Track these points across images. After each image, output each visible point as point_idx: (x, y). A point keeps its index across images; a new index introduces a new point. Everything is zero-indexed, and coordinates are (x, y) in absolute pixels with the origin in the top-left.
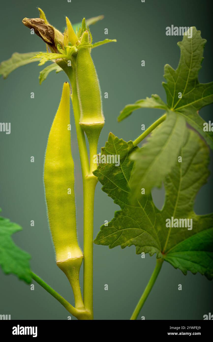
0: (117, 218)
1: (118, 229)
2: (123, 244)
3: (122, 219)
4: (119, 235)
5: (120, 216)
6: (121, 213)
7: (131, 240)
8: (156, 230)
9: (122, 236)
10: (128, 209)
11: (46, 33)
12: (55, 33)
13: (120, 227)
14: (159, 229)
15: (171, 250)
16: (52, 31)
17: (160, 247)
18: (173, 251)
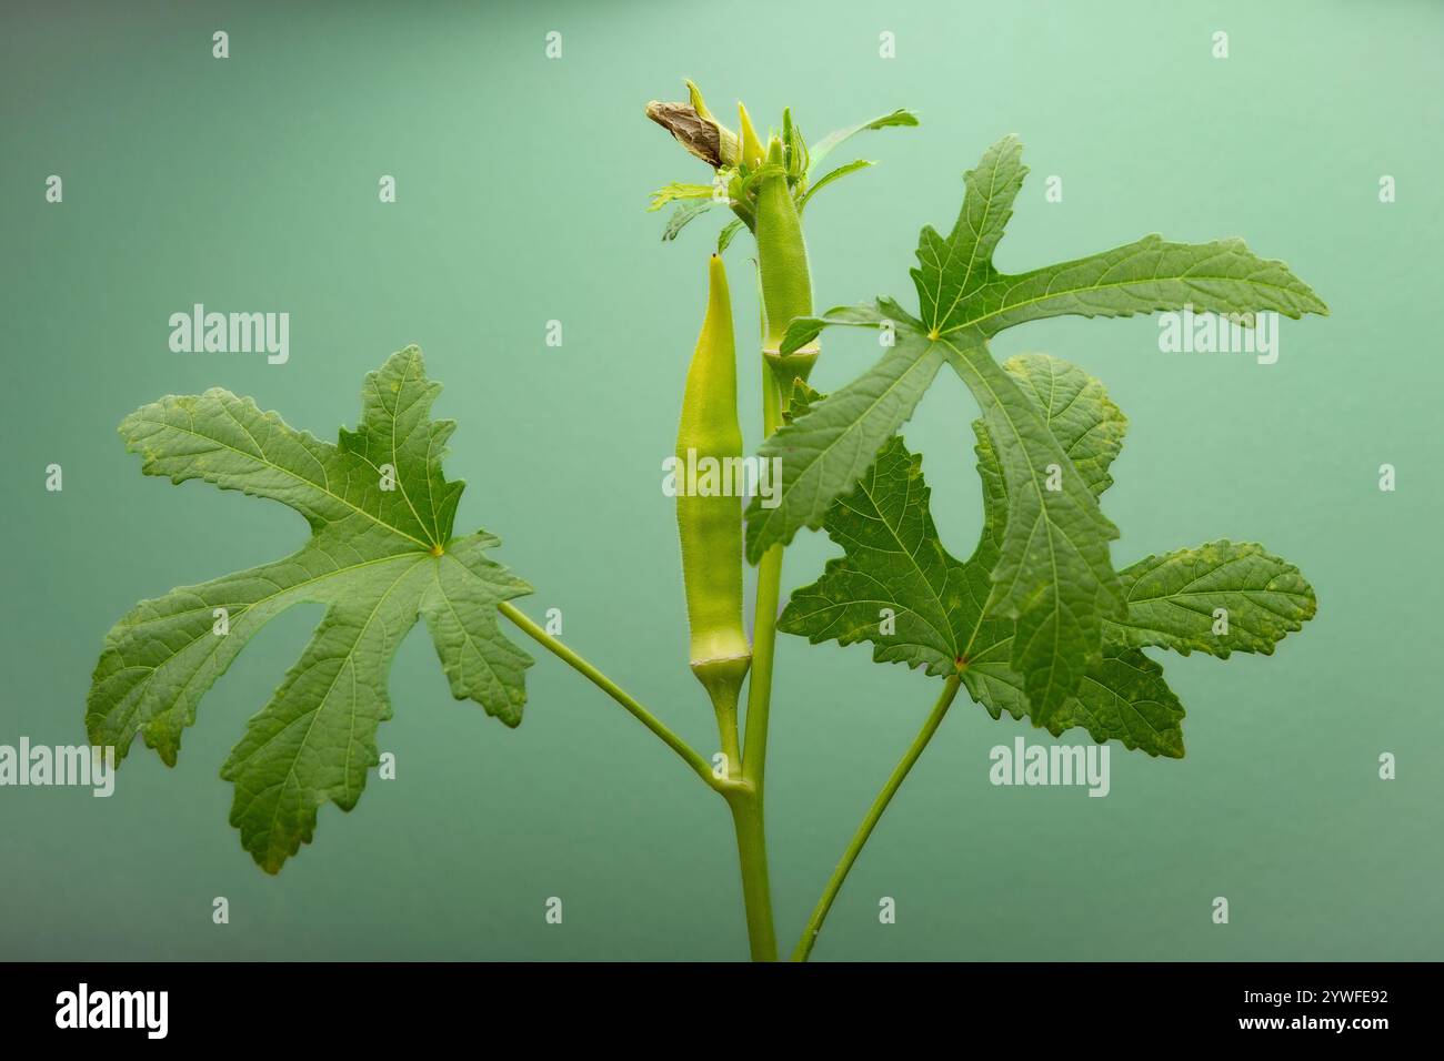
0: (833, 576)
1: (833, 599)
2: (844, 637)
3: (845, 576)
4: (836, 613)
5: (840, 572)
6: (842, 565)
7: (865, 627)
8: (946, 607)
9: (842, 617)
10: (864, 556)
11: (697, 138)
12: (721, 138)
13: (838, 597)
14: (954, 604)
15: (980, 654)
16: (714, 134)
17: (952, 645)
18: (983, 658)
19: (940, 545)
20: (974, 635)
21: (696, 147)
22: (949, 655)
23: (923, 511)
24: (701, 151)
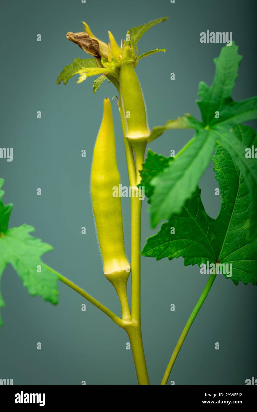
0: (164, 230)
1: (165, 240)
2: (170, 256)
4: (166, 246)
5: (167, 228)
6: (168, 225)
7: (179, 251)
8: (210, 239)
9: (169, 248)
10: (176, 221)
11: (90, 47)
12: (100, 46)
13: (167, 239)
14: (213, 238)
15: (225, 258)
16: (97, 44)
17: (213, 255)
18: (227, 260)
19: (206, 213)
20: (222, 250)
21: (90, 51)
22: (213, 260)
23: (198, 199)
24: (92, 52)
